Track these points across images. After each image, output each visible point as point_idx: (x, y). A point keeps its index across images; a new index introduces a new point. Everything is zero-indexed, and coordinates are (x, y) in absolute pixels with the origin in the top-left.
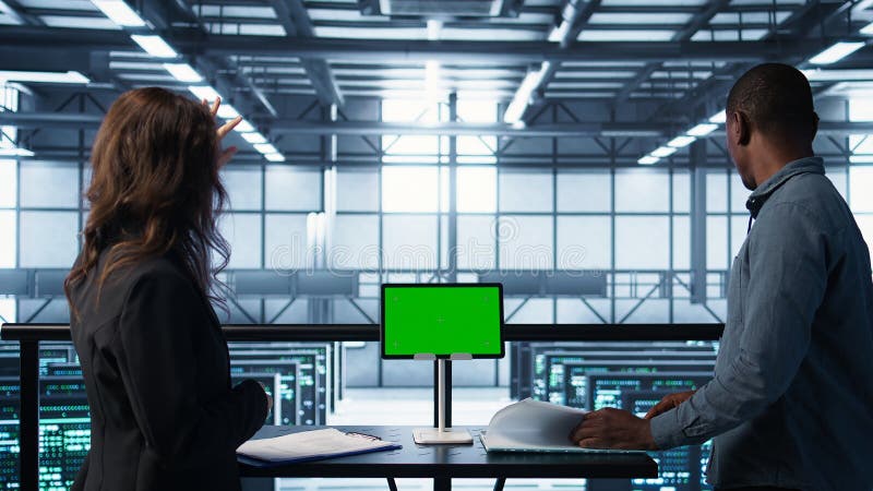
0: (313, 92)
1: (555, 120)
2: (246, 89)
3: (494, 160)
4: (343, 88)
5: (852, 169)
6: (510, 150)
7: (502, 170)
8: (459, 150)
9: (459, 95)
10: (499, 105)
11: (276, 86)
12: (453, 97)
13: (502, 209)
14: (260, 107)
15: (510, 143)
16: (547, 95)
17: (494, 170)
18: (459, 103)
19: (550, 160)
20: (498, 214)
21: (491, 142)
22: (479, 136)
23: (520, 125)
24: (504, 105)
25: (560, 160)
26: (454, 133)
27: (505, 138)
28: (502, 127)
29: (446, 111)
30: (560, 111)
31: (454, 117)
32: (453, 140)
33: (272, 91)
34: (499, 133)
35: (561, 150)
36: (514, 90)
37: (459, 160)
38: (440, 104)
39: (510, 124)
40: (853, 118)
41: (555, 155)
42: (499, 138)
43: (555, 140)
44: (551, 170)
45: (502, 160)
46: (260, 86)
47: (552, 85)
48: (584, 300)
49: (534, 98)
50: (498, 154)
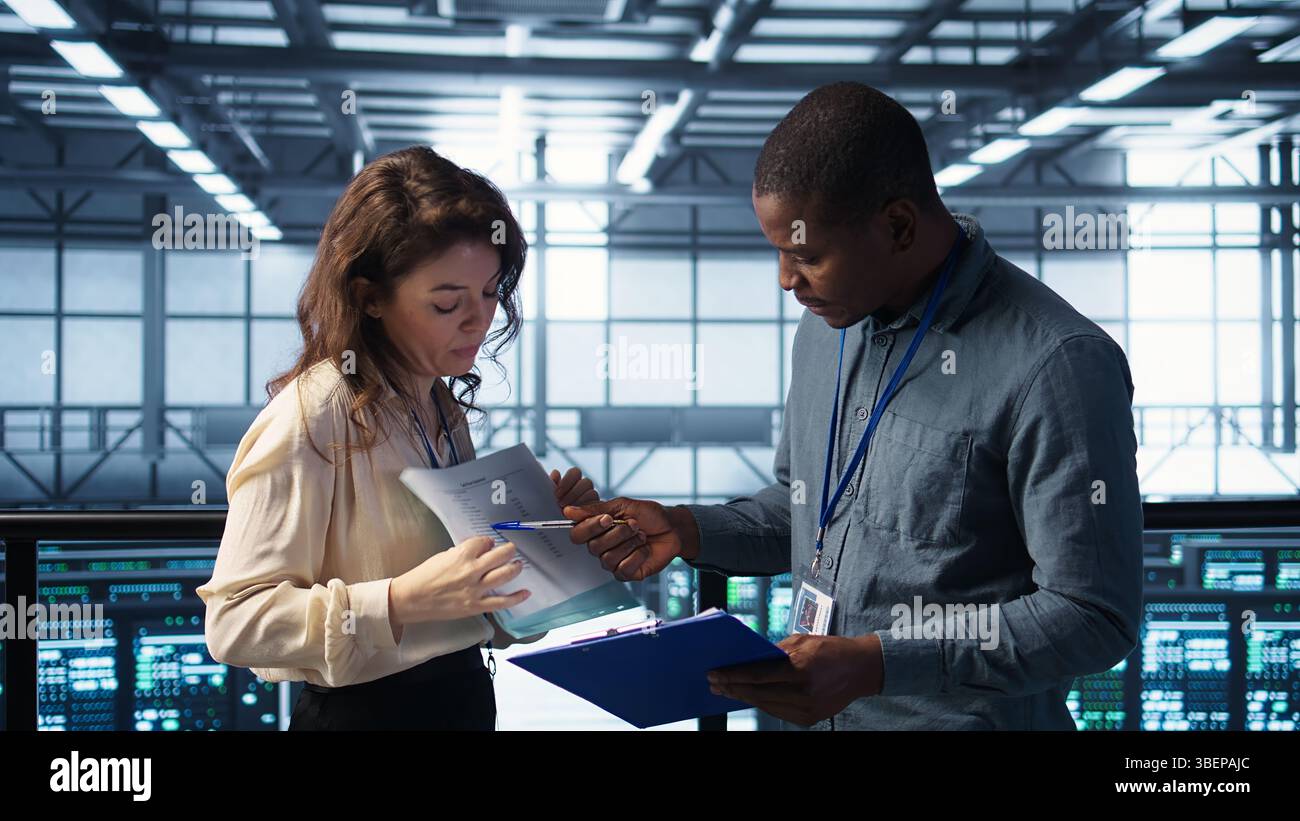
0: (325, 132)
1: (695, 178)
2: (224, 128)
3: (603, 239)
4: (374, 127)
5: (1131, 255)
6: (629, 224)
7: (616, 253)
8: (549, 224)
9: (549, 139)
10: (610, 156)
11: (268, 123)
12: (541, 143)
13: (616, 314)
14: (245, 156)
15: (627, 213)
16: (687, 141)
17: (603, 254)
18: (549, 152)
19: (686, 240)
20: (609, 321)
21: (598, 213)
22: (581, 202)
23: (643, 186)
24: (619, 155)
25: (703, 240)
26: (541, 197)
27: (620, 207)
28: (615, 189)
29: (530, 164)
30: (702, 165)
31: (541, 173)
32: (541, 208)
33: (261, 130)
34: (611, 198)
35: (704, 224)
36: (634, 133)
37: (550, 239)
38: (520, 154)
39: (628, 185)
40: (1135, 180)
41: (695, 232)
42: (611, 207)
43: (695, 210)
44: (687, 254)
45: (618, 239)
46: (245, 122)
47: (693, 127)
48: (738, 451)
49: (667, 145)
50: (610, 230)
